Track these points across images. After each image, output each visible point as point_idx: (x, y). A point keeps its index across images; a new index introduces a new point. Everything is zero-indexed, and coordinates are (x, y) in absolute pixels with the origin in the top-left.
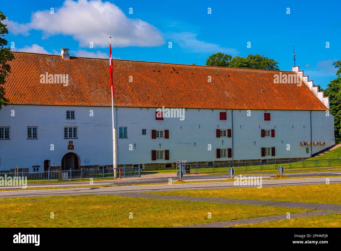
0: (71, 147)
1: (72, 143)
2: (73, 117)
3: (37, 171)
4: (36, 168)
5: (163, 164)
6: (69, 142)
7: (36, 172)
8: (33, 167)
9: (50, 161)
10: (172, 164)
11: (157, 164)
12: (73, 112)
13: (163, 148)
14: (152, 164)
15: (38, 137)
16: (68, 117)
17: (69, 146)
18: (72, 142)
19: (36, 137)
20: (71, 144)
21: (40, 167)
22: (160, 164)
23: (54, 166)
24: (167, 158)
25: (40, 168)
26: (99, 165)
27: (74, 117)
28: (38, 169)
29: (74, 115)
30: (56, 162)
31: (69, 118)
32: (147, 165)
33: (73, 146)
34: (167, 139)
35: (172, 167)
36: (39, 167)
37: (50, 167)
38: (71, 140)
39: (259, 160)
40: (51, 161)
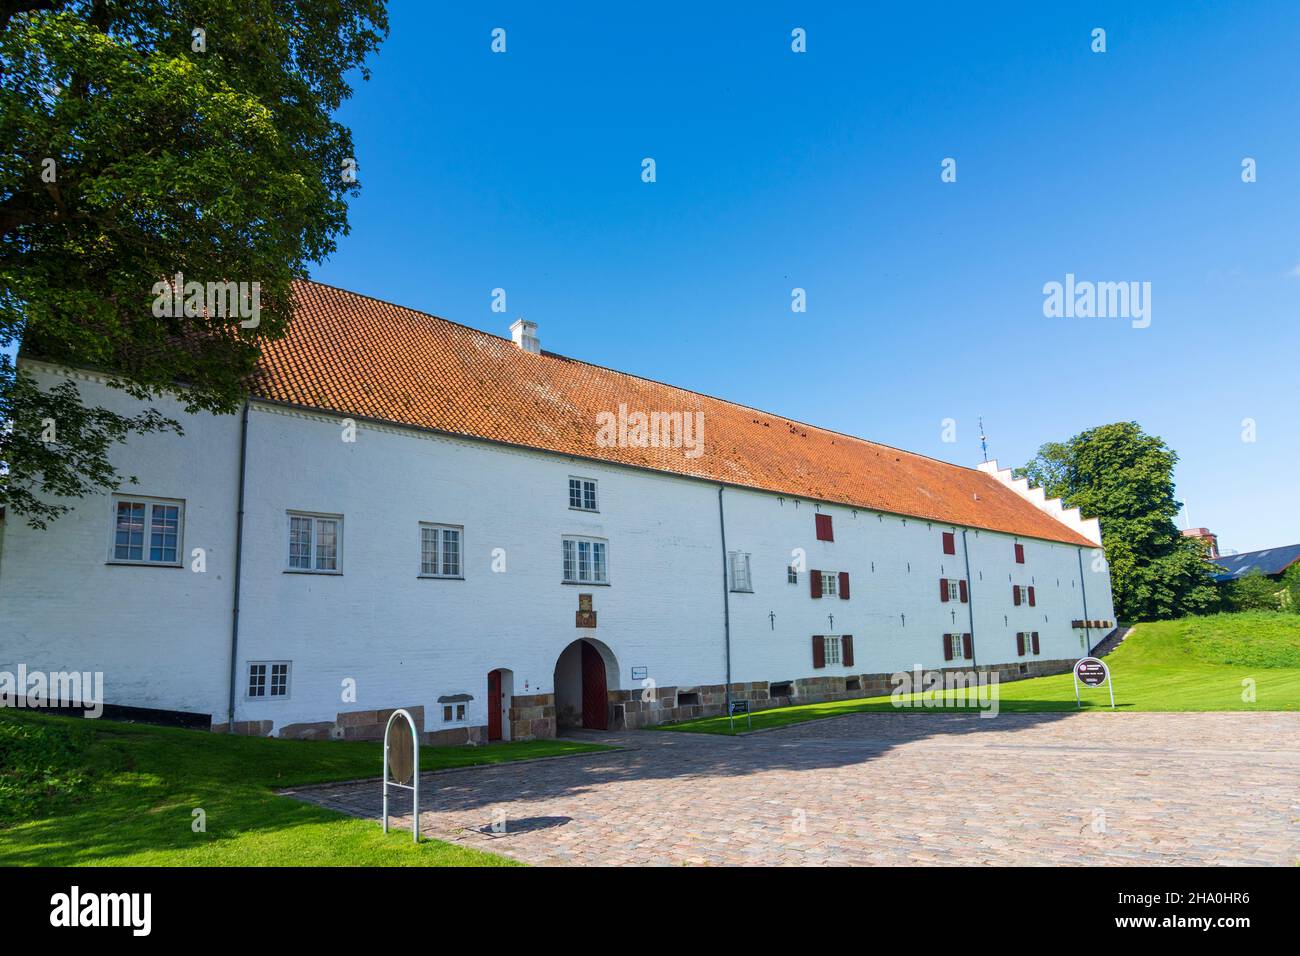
0: (586, 616)
1: (591, 601)
2: (591, 505)
3: (459, 717)
4: (454, 706)
5: (840, 679)
6: (581, 596)
7: (454, 724)
8: (442, 700)
9: (509, 672)
10: (858, 677)
11: (826, 679)
12: (590, 486)
13: (840, 631)
14: (815, 681)
15: (466, 572)
16: (575, 503)
17: (579, 614)
18: (589, 597)
19: (456, 572)
20: (586, 607)
21: (471, 698)
22: (835, 680)
23: (528, 694)
24: (848, 661)
25: (470, 706)
26: (676, 687)
27: (593, 506)
28: (461, 709)
29: (593, 496)
30: (535, 678)
31: (579, 505)
32: (804, 682)
33: (593, 615)
34: (845, 602)
35: (858, 687)
36: (467, 698)
37: (513, 698)
38: (586, 590)
39: (1016, 665)
40: (515, 675)
